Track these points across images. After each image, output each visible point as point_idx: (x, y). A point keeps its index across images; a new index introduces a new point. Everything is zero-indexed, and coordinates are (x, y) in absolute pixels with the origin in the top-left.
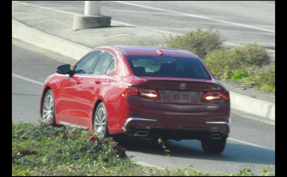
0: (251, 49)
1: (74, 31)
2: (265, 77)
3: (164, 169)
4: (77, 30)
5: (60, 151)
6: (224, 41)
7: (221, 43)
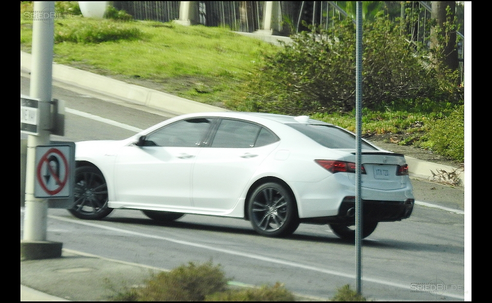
0: (271, 293)
6: (231, 280)
7: (225, 283)
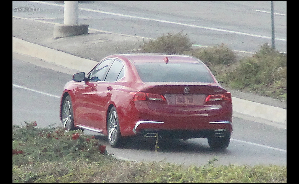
0: (218, 50)
1: (55, 39)
2: (232, 75)
3: (140, 162)
4: (58, 38)
5: (45, 150)
7: (190, 45)
